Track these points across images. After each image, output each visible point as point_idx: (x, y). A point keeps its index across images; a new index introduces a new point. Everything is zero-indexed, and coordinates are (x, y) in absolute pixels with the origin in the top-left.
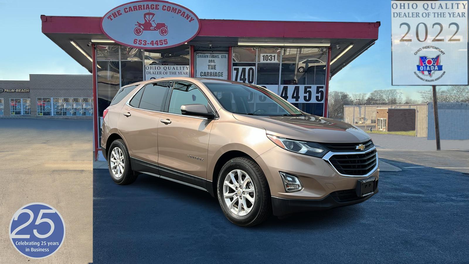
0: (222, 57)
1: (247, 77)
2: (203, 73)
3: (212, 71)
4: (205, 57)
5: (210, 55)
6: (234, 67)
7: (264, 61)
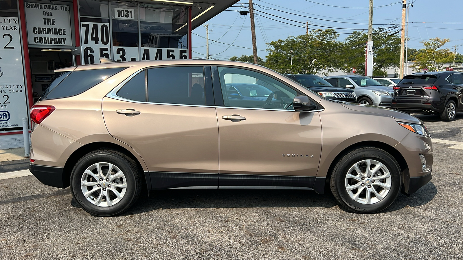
0: (62, 9)
1: (99, 36)
2: (36, 29)
3: (51, 27)
4: (37, 7)
5: (44, 5)
6: (82, 23)
7: (119, 18)
